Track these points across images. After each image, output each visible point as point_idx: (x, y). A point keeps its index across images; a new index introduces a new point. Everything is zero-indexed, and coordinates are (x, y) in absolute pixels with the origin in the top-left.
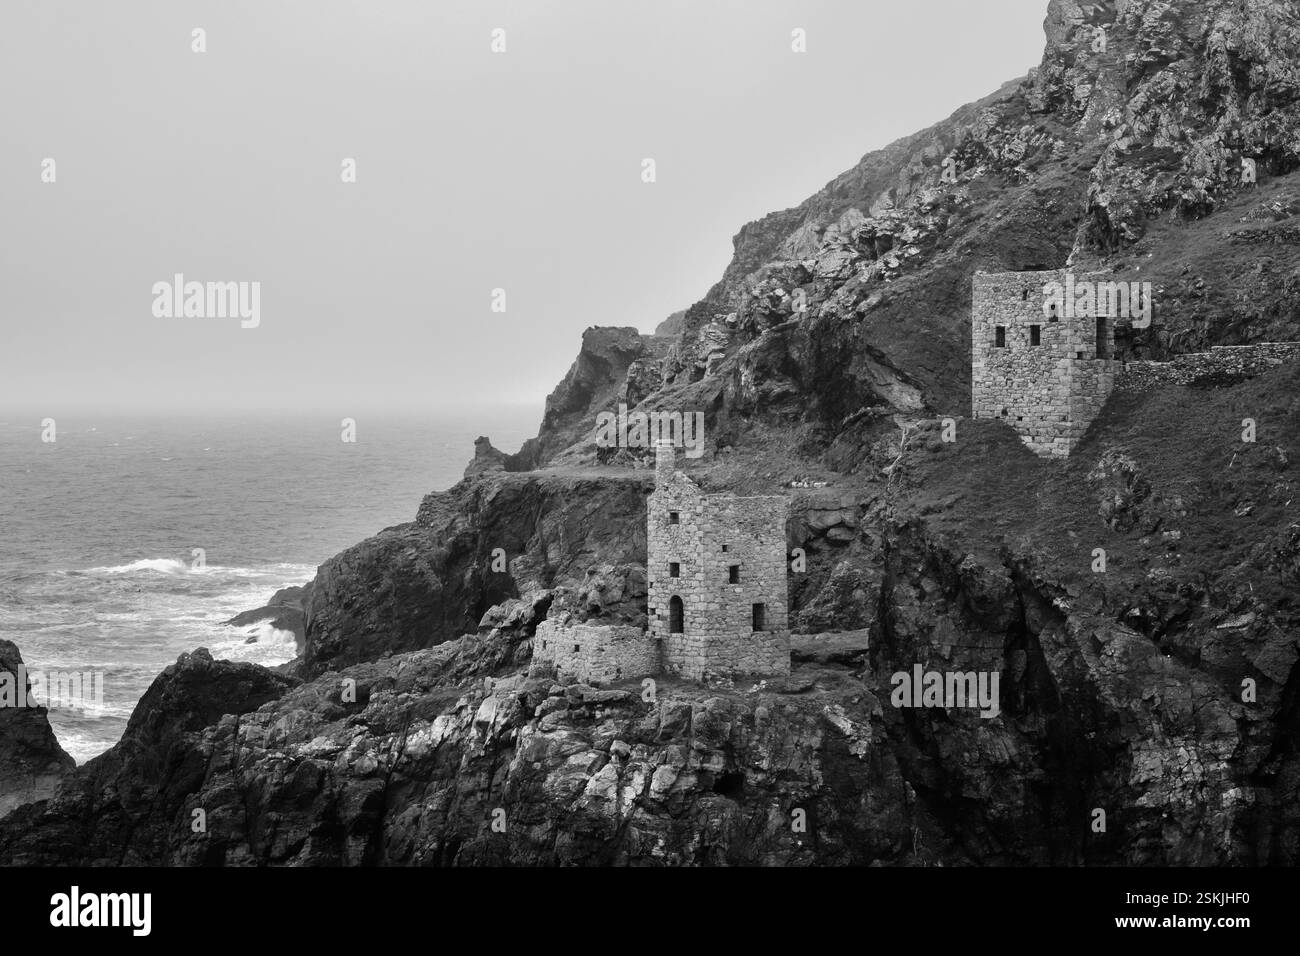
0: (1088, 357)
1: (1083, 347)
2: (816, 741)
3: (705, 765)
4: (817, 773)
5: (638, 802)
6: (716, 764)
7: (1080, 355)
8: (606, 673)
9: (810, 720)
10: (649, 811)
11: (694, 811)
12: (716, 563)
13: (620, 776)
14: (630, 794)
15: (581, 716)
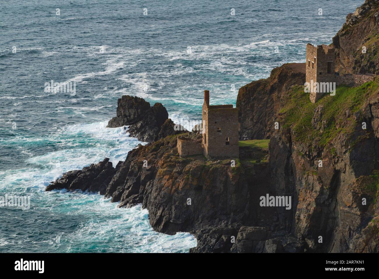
0: (324, 74)
1: (322, 71)
2: (223, 179)
3: (192, 183)
4: (222, 188)
5: (175, 191)
6: (195, 183)
7: (321, 73)
8: (184, 153)
9: (224, 173)
10: (178, 193)
11: (188, 194)
12: (212, 127)
13: (173, 183)
14: (174, 189)
15: (173, 165)
